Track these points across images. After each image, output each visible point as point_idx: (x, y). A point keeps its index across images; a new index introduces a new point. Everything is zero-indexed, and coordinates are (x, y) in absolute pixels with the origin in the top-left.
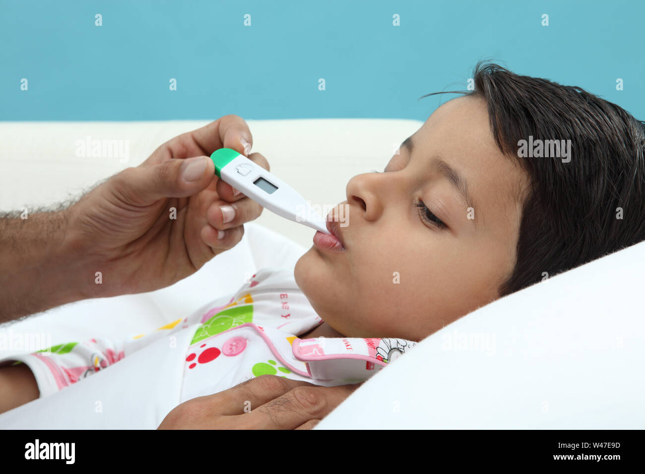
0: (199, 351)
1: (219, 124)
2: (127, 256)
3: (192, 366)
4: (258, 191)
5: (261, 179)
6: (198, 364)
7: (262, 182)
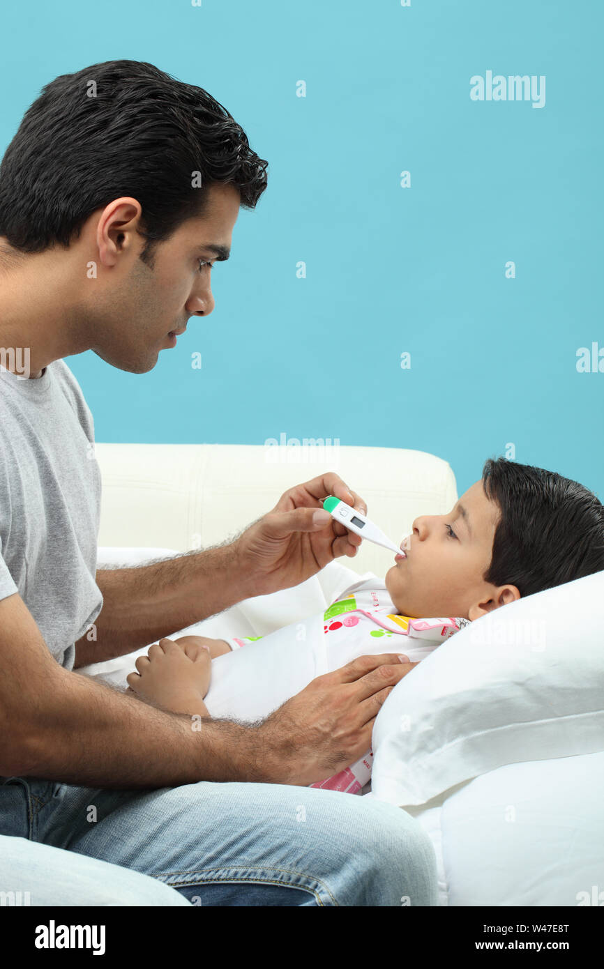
0: (329, 625)
1: (323, 480)
2: (278, 569)
3: (326, 632)
4: (353, 527)
5: (355, 517)
6: (329, 631)
7: (355, 519)
